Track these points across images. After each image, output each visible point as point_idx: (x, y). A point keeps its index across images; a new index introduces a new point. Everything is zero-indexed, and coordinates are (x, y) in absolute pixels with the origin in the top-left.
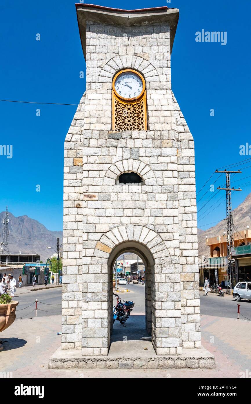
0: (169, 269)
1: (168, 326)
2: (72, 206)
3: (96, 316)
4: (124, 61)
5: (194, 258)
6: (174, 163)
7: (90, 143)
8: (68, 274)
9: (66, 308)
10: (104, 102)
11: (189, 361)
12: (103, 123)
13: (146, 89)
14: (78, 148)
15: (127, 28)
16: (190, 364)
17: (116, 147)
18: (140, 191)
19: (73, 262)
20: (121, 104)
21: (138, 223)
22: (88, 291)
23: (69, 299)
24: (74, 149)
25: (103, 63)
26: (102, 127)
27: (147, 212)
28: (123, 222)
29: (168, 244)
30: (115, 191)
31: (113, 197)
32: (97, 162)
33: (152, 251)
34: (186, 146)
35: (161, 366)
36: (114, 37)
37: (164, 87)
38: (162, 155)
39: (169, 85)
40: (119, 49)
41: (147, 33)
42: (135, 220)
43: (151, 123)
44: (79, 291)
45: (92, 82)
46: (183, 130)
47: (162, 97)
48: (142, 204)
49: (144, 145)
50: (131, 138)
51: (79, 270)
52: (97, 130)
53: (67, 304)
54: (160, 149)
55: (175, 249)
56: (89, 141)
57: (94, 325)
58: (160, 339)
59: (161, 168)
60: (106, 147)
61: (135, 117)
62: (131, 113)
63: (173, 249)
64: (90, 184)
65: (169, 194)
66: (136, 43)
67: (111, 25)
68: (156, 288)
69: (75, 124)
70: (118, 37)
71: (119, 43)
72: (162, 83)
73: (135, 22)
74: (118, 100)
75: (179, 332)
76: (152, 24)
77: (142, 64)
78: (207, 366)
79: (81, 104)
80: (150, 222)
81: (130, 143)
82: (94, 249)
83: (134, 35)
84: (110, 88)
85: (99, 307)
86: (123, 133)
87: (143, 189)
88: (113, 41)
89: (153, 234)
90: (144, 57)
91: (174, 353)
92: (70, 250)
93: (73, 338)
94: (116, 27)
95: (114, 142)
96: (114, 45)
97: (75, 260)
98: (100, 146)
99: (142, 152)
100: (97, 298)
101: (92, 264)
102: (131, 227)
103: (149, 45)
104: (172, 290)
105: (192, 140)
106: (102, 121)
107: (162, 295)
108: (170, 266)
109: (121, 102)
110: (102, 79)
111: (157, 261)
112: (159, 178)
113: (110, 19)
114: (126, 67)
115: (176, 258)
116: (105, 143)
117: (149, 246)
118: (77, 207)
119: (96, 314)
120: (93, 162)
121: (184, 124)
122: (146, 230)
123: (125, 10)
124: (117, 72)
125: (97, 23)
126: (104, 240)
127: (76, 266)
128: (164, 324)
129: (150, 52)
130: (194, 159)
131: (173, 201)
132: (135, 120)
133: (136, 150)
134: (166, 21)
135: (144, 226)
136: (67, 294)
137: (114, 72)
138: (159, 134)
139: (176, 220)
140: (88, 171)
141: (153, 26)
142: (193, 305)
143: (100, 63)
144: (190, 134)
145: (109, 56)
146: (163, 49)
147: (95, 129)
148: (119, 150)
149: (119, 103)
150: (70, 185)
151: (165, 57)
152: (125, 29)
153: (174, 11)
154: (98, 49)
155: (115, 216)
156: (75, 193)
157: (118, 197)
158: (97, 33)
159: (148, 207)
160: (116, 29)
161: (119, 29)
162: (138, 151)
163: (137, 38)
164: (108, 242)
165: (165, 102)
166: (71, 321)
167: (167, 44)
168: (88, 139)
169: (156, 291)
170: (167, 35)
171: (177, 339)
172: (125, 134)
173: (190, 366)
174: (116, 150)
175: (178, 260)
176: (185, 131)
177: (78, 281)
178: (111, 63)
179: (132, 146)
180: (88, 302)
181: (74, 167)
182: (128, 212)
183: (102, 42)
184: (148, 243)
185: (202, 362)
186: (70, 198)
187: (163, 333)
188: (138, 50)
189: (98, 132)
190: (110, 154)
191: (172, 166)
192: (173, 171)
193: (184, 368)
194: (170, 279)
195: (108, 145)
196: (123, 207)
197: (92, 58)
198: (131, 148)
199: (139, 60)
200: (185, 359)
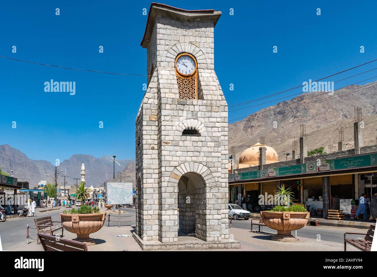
0: (215, 190)
1: (213, 224)
2: (149, 148)
3: (171, 219)
4: (183, 47)
5: (226, 184)
6: (219, 122)
7: (166, 107)
8: (147, 193)
9: (146, 215)
10: (171, 77)
11: (226, 245)
12: (173, 93)
13: (197, 68)
14: (153, 108)
15: (185, 22)
16: (227, 246)
17: (183, 110)
18: (197, 140)
19: (150, 185)
20: (180, 78)
21: (196, 161)
22: (166, 204)
23: (148, 209)
24: (150, 109)
25: (169, 48)
26: (173, 96)
27: (202, 154)
28: (187, 160)
29: (214, 174)
30: (182, 139)
31: (181, 143)
32: (170, 120)
33: (205, 178)
34: (223, 110)
35: (210, 248)
36: (176, 28)
37: (209, 68)
38: (212, 117)
39: (213, 66)
40: (180, 38)
41: (199, 27)
42: (195, 159)
43: (205, 95)
44: (154, 204)
45: (161, 61)
46: (221, 99)
47: (208, 75)
48: (198, 149)
49: (201, 110)
50: (192, 105)
51: (154, 190)
52: (171, 98)
53: (147, 212)
54: (210, 113)
55: (219, 178)
56: (165, 105)
57: (169, 224)
58: (209, 232)
59: (211, 126)
60: (177, 110)
61: (190, 88)
62: (187, 85)
63: (217, 178)
64: (167, 134)
65: (216, 143)
66: (191, 34)
67: (174, 19)
68: (207, 202)
69: (150, 91)
70: (179, 29)
71: (179, 34)
72: (208, 65)
73: (191, 19)
74: (178, 75)
75: (220, 228)
76: (202, 20)
77: (195, 50)
78: (236, 247)
79: (154, 77)
80: (204, 161)
81: (192, 107)
82: (169, 177)
83: (190, 28)
84: (174, 66)
85: (173, 213)
86: (187, 101)
87: (199, 139)
88: (175, 31)
89: (206, 168)
90: (196, 45)
91: (217, 240)
92: (148, 178)
93: (151, 233)
94: (177, 21)
95: (182, 107)
96: (176, 34)
97: (151, 184)
98: (172, 109)
99: (199, 114)
100: (171, 208)
101: (168, 187)
102: (192, 163)
103: (199, 36)
104: (216, 203)
105: (226, 106)
106: (173, 92)
107: (210, 206)
108: (215, 188)
109: (180, 77)
110: (168, 60)
111: (207, 185)
112: (209, 132)
113: (175, 15)
114: (184, 51)
115: (219, 183)
116: (175, 107)
117: (203, 176)
118: (152, 149)
119: (171, 217)
120: (168, 120)
121: (222, 94)
122: (201, 166)
123: (186, 10)
124: (178, 55)
125: (165, 17)
126: (176, 172)
127: (152, 188)
128: (211, 223)
129: (200, 41)
130: (227, 119)
131: (218, 147)
132: (190, 90)
133: (195, 113)
134: (211, 19)
135: (200, 163)
136: (146, 206)
137: (176, 54)
138: (210, 103)
139: (220, 159)
140: (165, 126)
141: (203, 22)
142: (225, 213)
143: (167, 47)
144: (225, 101)
145: (173, 43)
146: (209, 40)
147: (169, 97)
148: (185, 112)
149: (179, 78)
150: (147, 134)
151: (210, 46)
152: (184, 23)
153: (218, 13)
154: (165, 37)
155: (182, 156)
156: (151, 139)
157: (184, 144)
158: (164, 24)
159: (202, 150)
160: (177, 22)
161: (179, 23)
162: (197, 114)
163: (192, 31)
164: (178, 173)
165: (211, 79)
166: (149, 223)
167: (211, 37)
168: (165, 104)
169: (207, 203)
170: (212, 30)
171: (219, 232)
172: (189, 102)
173: (227, 247)
174: (183, 113)
175: (220, 184)
176: (222, 100)
177: (154, 198)
178: (174, 48)
179: (193, 110)
180: (166, 210)
181: (150, 121)
182: (190, 154)
183: (168, 32)
184: (202, 174)
185: (233, 245)
186: (148, 143)
187: (210, 229)
188: (192, 39)
189: (171, 99)
190: (179, 115)
191: (218, 125)
192: (218, 127)
193: (223, 248)
194: (215, 196)
195: (178, 109)
196: (187, 151)
197: (161, 44)
198: (192, 111)
199: (193, 47)
200: (224, 244)
